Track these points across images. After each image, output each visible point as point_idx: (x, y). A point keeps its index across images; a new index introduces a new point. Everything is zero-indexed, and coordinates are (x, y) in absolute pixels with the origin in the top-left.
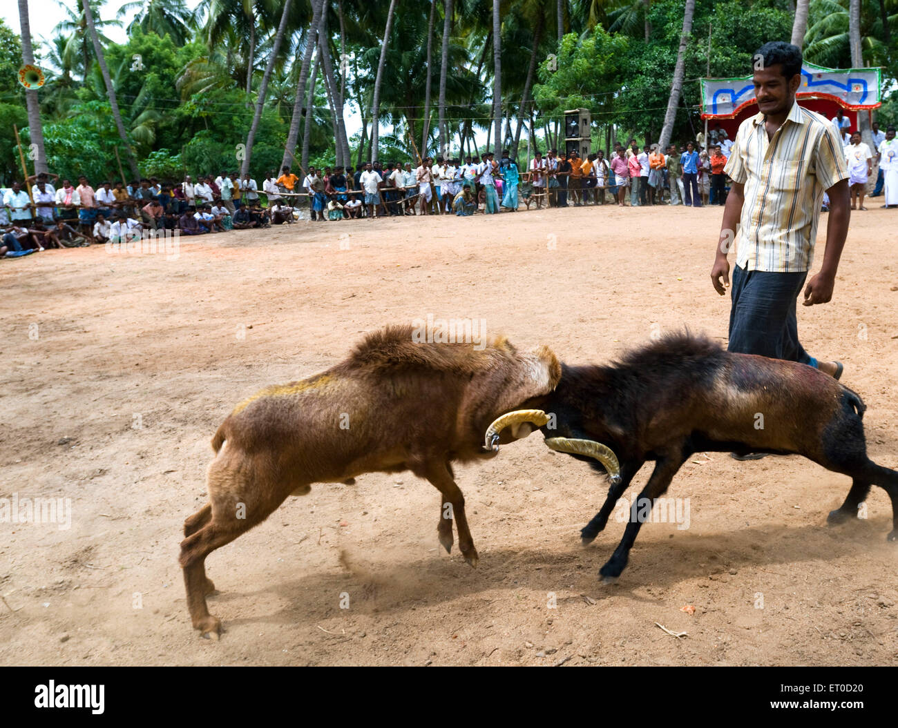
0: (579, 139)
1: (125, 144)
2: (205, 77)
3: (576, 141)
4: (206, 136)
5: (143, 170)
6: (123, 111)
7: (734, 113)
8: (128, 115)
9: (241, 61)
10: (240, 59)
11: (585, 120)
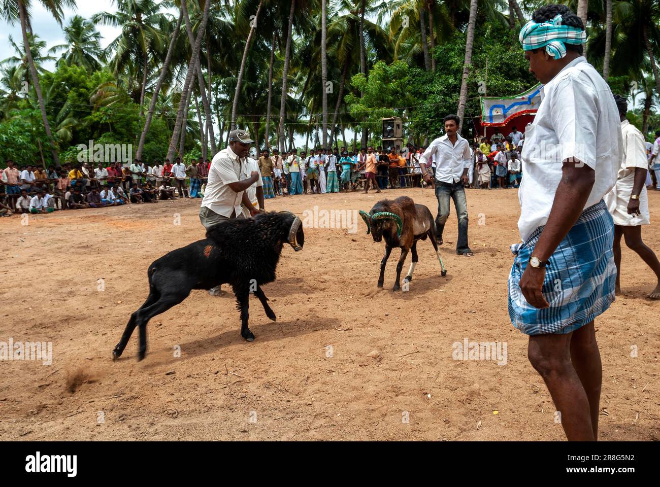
0: (394, 139)
1: (50, 140)
2: (111, 96)
3: (392, 140)
4: (110, 136)
5: (63, 159)
6: (50, 117)
7: (505, 122)
8: (54, 120)
9: (137, 85)
10: (137, 84)
11: (398, 126)
